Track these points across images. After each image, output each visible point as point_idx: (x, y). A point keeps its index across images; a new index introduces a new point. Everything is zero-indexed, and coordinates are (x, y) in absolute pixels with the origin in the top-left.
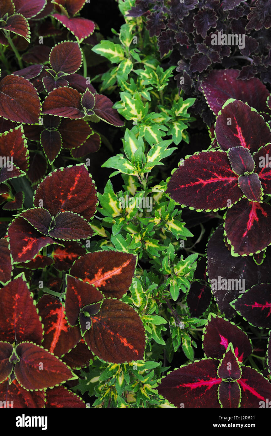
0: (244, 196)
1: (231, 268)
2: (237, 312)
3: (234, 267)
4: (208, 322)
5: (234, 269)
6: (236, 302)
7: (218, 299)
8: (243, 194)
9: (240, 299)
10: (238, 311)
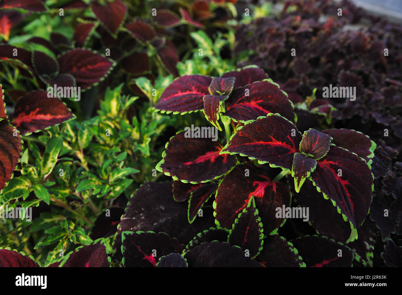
0: (203, 110)
1: (160, 207)
2: (122, 246)
3: (163, 209)
4: (92, 243)
5: (161, 210)
6: (130, 234)
7: (122, 227)
8: (202, 107)
9: (137, 234)
10: (124, 246)
